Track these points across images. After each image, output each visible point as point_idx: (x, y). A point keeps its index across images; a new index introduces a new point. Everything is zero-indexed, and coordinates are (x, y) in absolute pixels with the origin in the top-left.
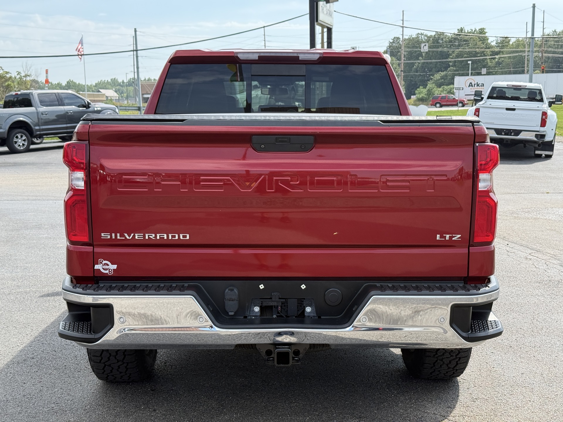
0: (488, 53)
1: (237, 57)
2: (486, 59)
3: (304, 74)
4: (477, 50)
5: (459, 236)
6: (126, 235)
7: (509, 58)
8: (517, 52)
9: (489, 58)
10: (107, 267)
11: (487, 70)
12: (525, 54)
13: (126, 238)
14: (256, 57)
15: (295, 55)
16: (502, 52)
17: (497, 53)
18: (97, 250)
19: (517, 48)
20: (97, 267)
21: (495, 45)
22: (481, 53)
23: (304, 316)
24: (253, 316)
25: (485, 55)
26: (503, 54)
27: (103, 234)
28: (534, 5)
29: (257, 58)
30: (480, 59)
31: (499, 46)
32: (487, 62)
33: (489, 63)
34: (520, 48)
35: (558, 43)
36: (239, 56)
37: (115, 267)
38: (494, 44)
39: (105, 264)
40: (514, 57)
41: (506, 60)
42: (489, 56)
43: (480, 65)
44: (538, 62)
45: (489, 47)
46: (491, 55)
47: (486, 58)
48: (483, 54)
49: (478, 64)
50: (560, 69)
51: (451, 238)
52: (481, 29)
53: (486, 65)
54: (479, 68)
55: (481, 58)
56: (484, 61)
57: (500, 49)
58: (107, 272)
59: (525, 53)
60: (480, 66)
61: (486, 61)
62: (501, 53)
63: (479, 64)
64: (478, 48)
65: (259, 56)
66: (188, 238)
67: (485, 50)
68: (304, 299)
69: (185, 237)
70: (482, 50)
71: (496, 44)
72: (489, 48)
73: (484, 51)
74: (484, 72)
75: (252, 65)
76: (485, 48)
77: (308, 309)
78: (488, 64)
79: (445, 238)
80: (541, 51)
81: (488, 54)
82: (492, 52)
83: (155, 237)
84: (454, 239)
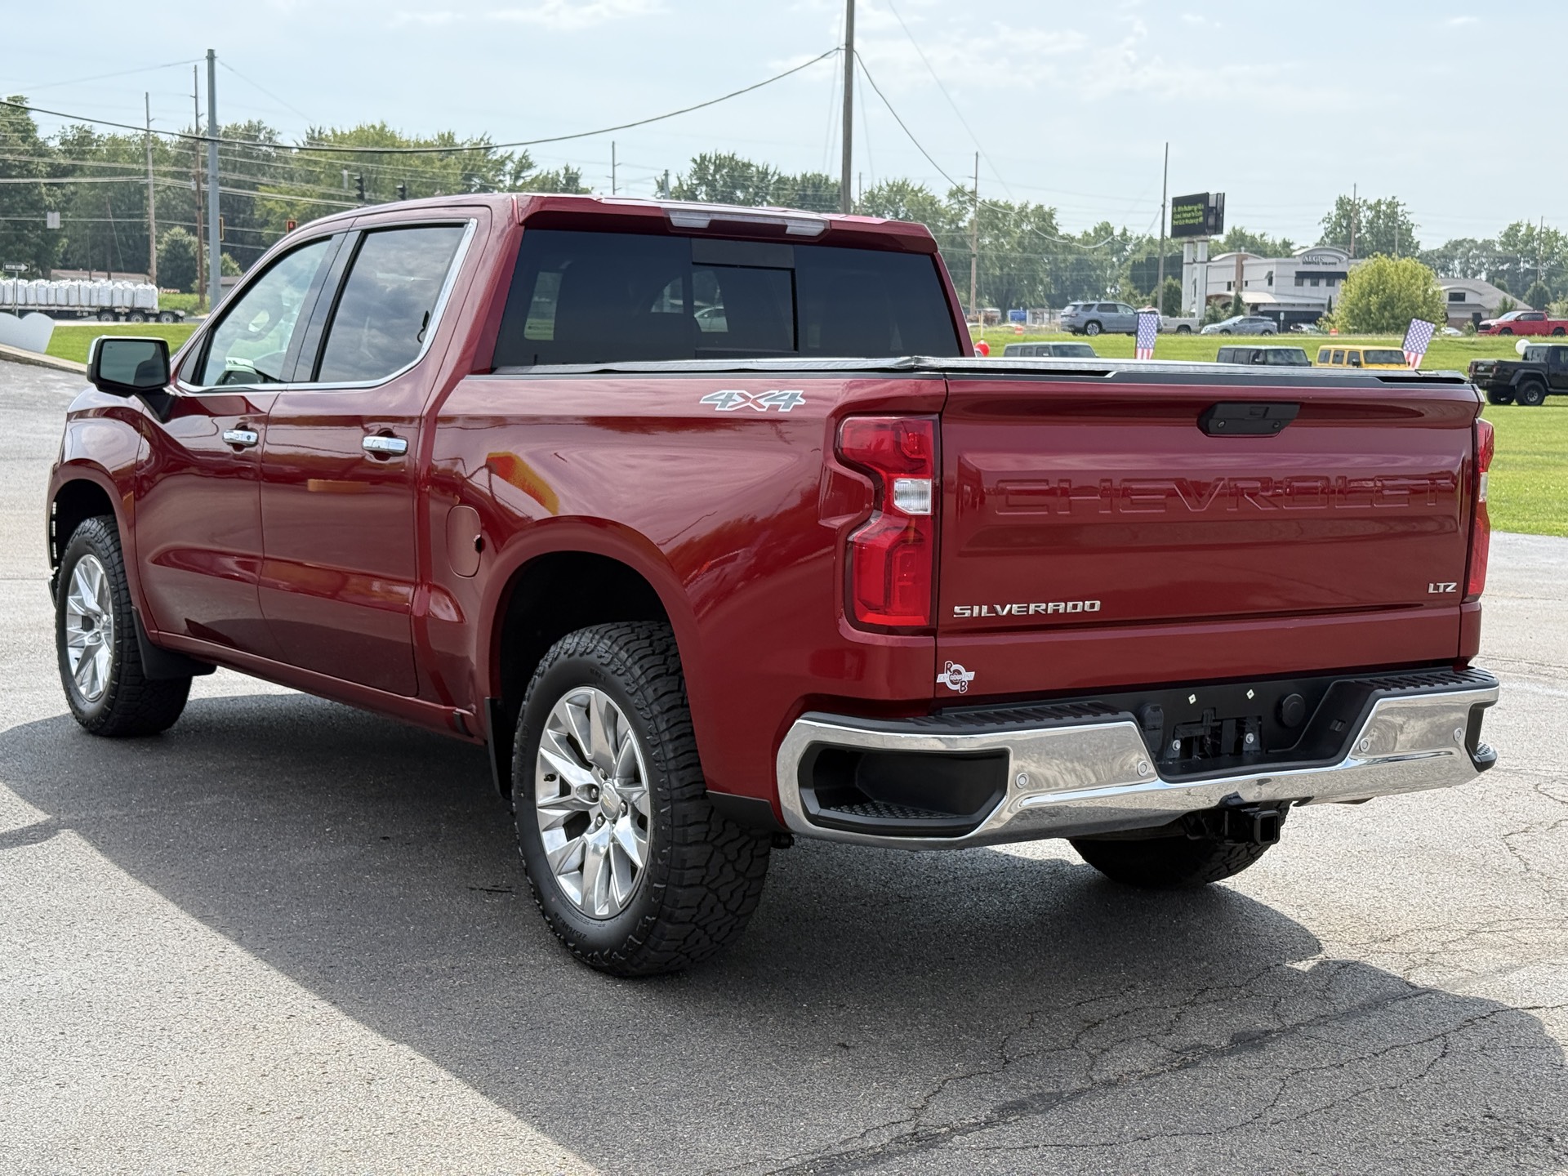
0: (40, 168)
2: (37, 185)
4: (8, 156)
5: (1454, 584)
6: (998, 607)
7: (93, 186)
8: (114, 172)
9: (45, 184)
10: (958, 677)
11: (61, 217)
12: (146, 181)
13: (996, 613)
15: (779, 222)
16: (81, 169)
17: (66, 172)
18: (944, 642)
19: (113, 162)
20: (941, 678)
21: (60, 147)
22: (20, 167)
23: (1242, 752)
24: (1171, 760)
25: (30, 174)
26: (84, 175)
27: (957, 609)
28: (211, 52)
30: (19, 184)
31: (70, 152)
32: (40, 193)
33: (45, 197)
34: (120, 160)
35: (226, 155)
37: (969, 676)
38: (54, 144)
39: (954, 671)
40: (106, 187)
41: (84, 192)
42: (43, 177)
43: (21, 201)
44: (174, 203)
45: (41, 151)
46: (49, 176)
47: (36, 183)
48: (26, 170)
49: (14, 196)
50: (234, 226)
51: (1445, 588)
52: (15, 99)
53: (38, 201)
54: (20, 210)
55: (21, 181)
56: (30, 191)
57: (74, 159)
58: (957, 687)
59: (147, 177)
60: (21, 204)
61: (37, 191)
62: (78, 173)
63: (18, 199)
64: (11, 152)
66: (1097, 608)
67: (31, 159)
69: (1092, 606)
70: (24, 158)
71: (61, 144)
72: (41, 155)
73: (30, 162)
74: (53, 221)
75: (695, 239)
76: (31, 155)
77: (1250, 738)
78: (42, 199)
79: (1439, 590)
80: (194, 176)
81: (41, 171)
82: (51, 165)
83: (1046, 610)
84: (1448, 590)
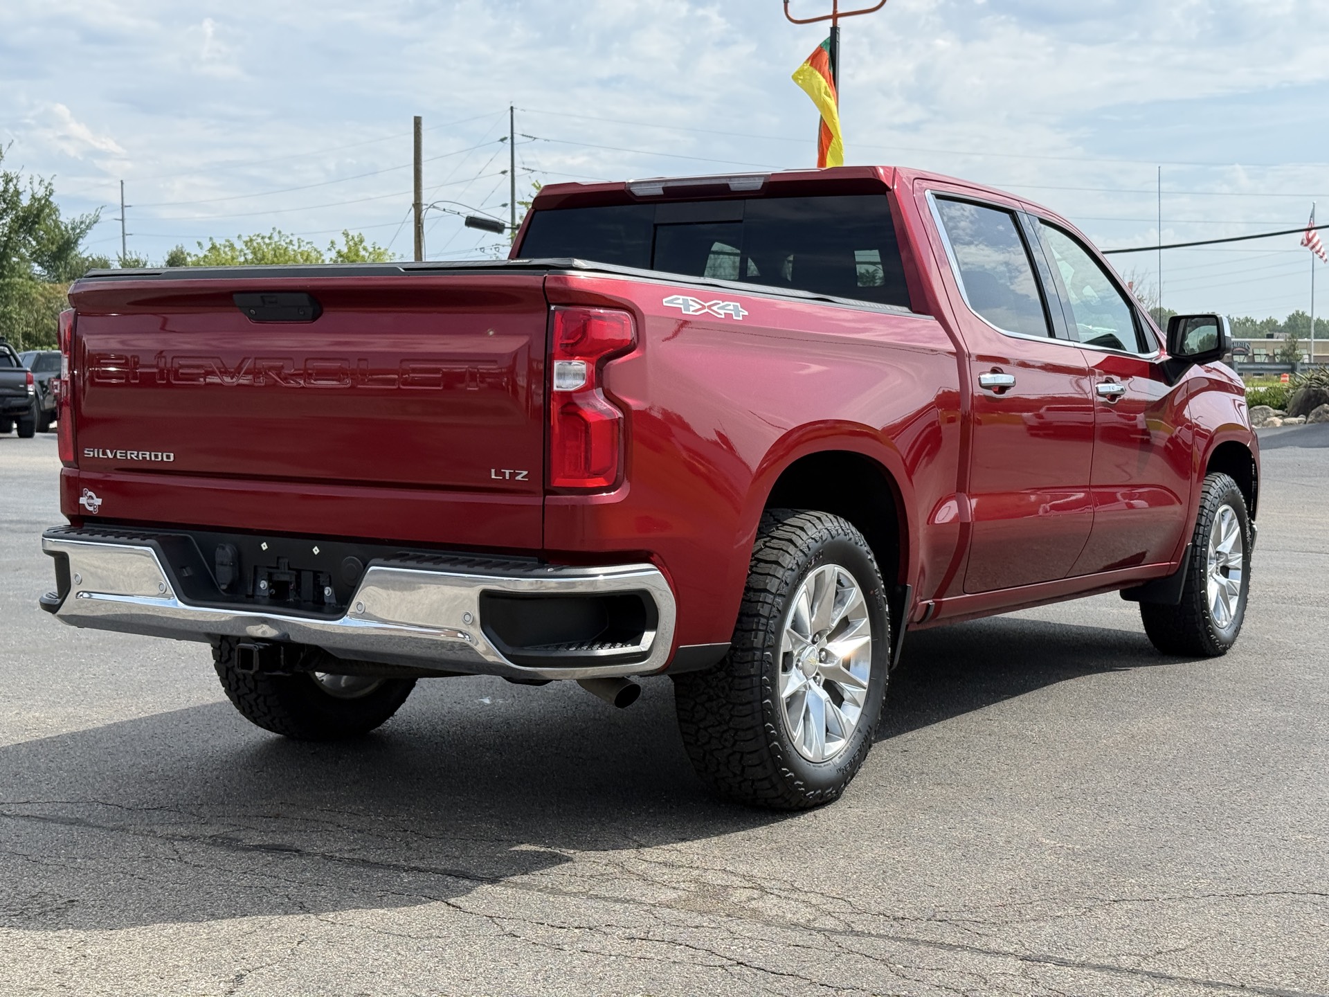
1: (630, 191)
3: (741, 218)
5: (525, 473)
10: (91, 501)
13: (108, 456)
14: (658, 190)
15: (724, 181)
18: (82, 474)
20: (81, 501)
23: (324, 603)
27: (86, 451)
29: (661, 192)
36: (635, 190)
37: (98, 502)
39: (89, 496)
51: (513, 475)
58: (93, 509)
65: (663, 188)
66: (172, 459)
68: (321, 572)
69: (168, 457)
75: (657, 205)
77: (328, 591)
79: (504, 477)
83: (137, 456)
84: (519, 478)
